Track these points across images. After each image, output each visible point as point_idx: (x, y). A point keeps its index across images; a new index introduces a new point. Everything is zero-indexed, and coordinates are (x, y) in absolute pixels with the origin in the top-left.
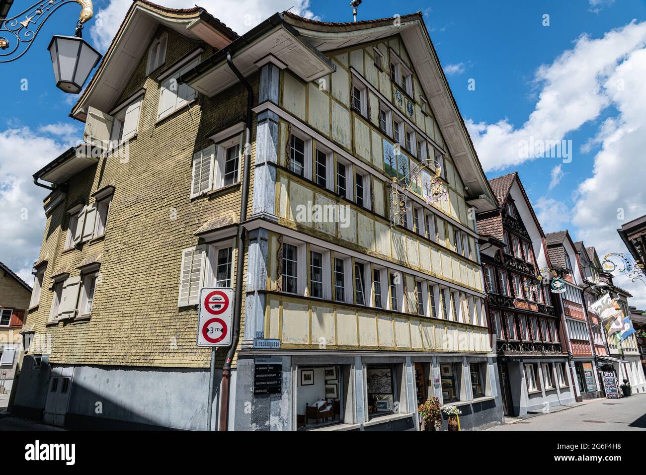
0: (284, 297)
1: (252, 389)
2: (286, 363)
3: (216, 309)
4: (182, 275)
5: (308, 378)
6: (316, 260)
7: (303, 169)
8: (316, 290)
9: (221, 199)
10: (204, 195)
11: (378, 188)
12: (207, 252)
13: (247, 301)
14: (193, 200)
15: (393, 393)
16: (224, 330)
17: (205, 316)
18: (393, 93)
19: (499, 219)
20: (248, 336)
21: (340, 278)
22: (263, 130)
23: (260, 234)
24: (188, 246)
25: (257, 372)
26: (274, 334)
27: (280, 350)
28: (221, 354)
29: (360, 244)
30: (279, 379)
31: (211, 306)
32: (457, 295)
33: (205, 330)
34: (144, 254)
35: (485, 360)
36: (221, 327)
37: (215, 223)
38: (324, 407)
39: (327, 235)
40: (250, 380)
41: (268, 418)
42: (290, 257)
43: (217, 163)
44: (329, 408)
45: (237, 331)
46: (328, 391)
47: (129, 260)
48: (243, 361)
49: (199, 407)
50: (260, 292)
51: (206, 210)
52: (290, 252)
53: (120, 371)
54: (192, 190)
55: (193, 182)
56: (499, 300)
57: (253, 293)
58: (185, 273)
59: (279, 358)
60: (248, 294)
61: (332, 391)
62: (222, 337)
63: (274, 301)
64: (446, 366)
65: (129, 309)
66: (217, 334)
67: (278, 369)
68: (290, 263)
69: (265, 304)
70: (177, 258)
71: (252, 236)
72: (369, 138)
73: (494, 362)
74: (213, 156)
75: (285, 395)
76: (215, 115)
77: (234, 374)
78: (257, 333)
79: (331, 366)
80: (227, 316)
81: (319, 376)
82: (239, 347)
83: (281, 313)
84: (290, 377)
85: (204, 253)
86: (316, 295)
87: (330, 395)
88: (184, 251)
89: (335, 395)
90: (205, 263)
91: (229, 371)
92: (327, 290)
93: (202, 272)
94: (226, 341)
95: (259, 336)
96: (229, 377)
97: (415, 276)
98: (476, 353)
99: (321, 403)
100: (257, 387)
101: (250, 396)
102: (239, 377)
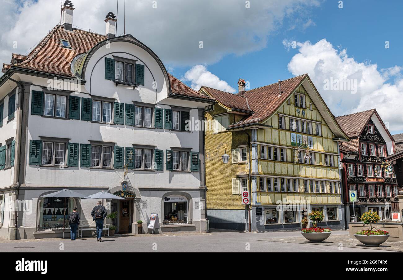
0: (261, 193)
1: (256, 214)
2: (263, 208)
3: (246, 196)
4: (232, 186)
5: (268, 212)
6: (269, 180)
7: (264, 155)
8: (269, 189)
9: (242, 165)
10: (237, 163)
11: (289, 152)
12: (240, 180)
13: (252, 194)
14: (233, 164)
15: (294, 217)
16: (248, 201)
17: (243, 198)
18: (295, 111)
19: (357, 140)
20: (253, 202)
21: (276, 184)
22: (253, 149)
23: (255, 178)
24: (233, 177)
25: (257, 210)
26: (259, 202)
27: (261, 205)
28: (248, 206)
29: (282, 173)
30: (261, 211)
31: (244, 195)
32: (324, 183)
33: (244, 201)
34: (217, 178)
35: (337, 206)
36: (247, 200)
37: (241, 173)
38: (272, 219)
39: (272, 174)
40: (255, 212)
41: (259, 220)
42: (262, 181)
43: (239, 154)
44: (273, 219)
45: (251, 201)
46: (273, 215)
47: (212, 179)
48: (253, 208)
49: (242, 218)
50: (256, 192)
51: (238, 168)
52: (262, 179)
53: (215, 210)
54: (232, 161)
55: (232, 159)
56: (355, 179)
57: (254, 192)
58: (233, 185)
59: (261, 207)
60: (253, 192)
61: (274, 215)
62: (248, 202)
63: (259, 194)
64: (318, 209)
65: (215, 193)
66: (247, 202)
67: (261, 209)
68: (262, 183)
69: (257, 195)
70: (230, 180)
71: (253, 178)
72: (285, 136)
73: (342, 208)
74: (238, 152)
75: (263, 215)
76: (237, 138)
77: (251, 211)
78: (256, 201)
79: (274, 209)
80: (248, 198)
81: (271, 211)
82: (252, 205)
83: (261, 197)
84: (264, 212)
85: (239, 180)
86: (269, 190)
87: (274, 216)
88: (232, 179)
89: (275, 216)
90: (239, 183)
91: (250, 210)
92: (272, 189)
93: (239, 185)
94: (249, 203)
95: (256, 202)
96: (250, 211)
97: (303, 179)
98: (332, 204)
99: (271, 218)
100: (257, 213)
101: (256, 215)
102: (252, 211)
